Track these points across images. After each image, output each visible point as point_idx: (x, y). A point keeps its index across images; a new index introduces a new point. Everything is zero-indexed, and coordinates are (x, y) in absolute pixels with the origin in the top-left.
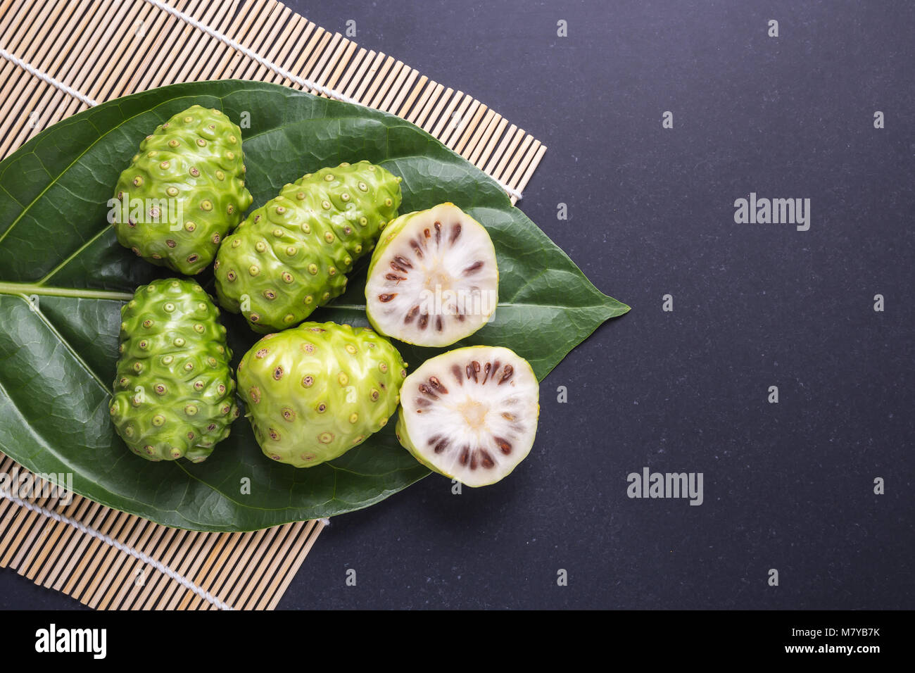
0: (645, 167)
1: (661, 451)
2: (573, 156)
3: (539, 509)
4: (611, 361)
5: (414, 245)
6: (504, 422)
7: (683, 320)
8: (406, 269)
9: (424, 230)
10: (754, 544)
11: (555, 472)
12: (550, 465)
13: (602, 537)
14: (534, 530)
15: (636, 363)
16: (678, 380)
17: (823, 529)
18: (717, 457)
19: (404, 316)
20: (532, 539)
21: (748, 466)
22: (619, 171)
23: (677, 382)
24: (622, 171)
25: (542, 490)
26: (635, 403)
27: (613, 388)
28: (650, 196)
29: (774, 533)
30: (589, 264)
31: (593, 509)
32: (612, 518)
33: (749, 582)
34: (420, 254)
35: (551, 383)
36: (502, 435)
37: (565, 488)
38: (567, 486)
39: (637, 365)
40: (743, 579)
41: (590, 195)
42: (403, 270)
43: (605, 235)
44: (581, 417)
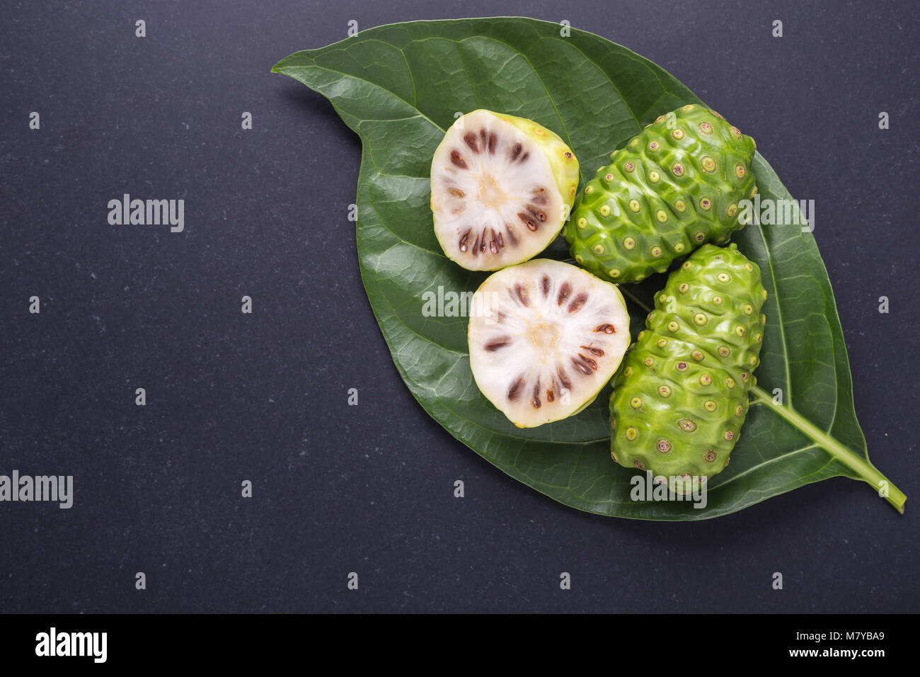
0: (266, 130)
1: (303, 453)
2: (183, 124)
3: (168, 530)
4: (240, 354)
5: (567, 385)
6: (462, 186)
7: (320, 302)
8: (579, 359)
9: (554, 402)
10: (415, 552)
11: (183, 486)
12: (178, 478)
13: (241, 556)
14: (163, 553)
15: (268, 355)
16: (318, 371)
17: (494, 529)
18: (367, 456)
19: (588, 304)
20: (162, 564)
21: (404, 464)
22: (237, 137)
23: (317, 374)
24: (240, 137)
25: (170, 507)
26: (270, 401)
27: (244, 385)
28: (275, 162)
29: (438, 537)
30: (208, 246)
31: (230, 525)
32: (252, 533)
33: (412, 596)
34: (561, 374)
35: (173, 386)
36: (461, 172)
37: (196, 503)
38: (198, 501)
39: (270, 357)
40: (405, 592)
41: (205, 167)
42: (582, 357)
43: (225, 212)
44: (210, 421)
